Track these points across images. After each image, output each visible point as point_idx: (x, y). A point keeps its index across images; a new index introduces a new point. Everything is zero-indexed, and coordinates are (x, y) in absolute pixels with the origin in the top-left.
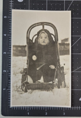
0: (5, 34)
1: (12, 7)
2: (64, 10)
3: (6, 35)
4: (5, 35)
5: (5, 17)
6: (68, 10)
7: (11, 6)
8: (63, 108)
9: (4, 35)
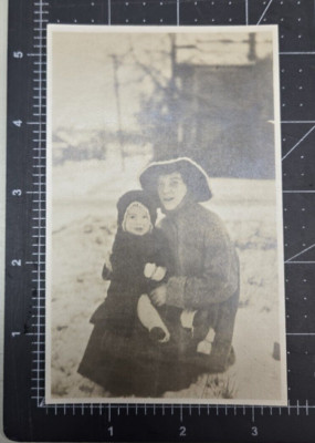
0: (16, 119)
1: (44, 16)
2: (244, 24)
3: (20, 122)
4: (18, 123)
5: (16, 55)
6: (262, 23)
7: (41, 12)
8: (249, 409)
9: (15, 122)
